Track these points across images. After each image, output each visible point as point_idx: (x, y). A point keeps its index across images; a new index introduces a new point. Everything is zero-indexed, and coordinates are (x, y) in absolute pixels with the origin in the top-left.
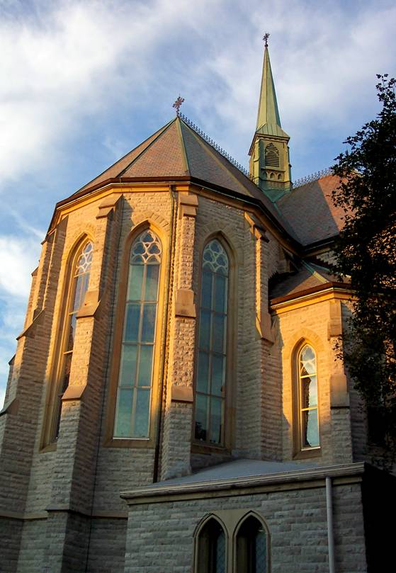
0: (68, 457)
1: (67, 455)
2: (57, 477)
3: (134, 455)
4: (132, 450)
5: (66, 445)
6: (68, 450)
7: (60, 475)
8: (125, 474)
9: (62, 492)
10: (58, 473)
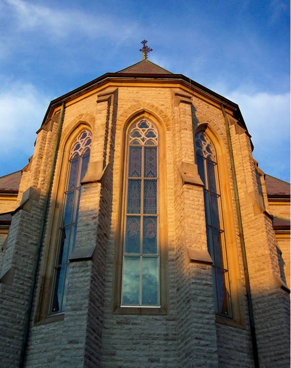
0: (208, 323)
1: (207, 321)
2: (198, 344)
3: (232, 333)
4: (230, 328)
5: (204, 310)
6: (208, 316)
7: (202, 342)
8: (227, 351)
9: (209, 362)
10: (200, 339)
